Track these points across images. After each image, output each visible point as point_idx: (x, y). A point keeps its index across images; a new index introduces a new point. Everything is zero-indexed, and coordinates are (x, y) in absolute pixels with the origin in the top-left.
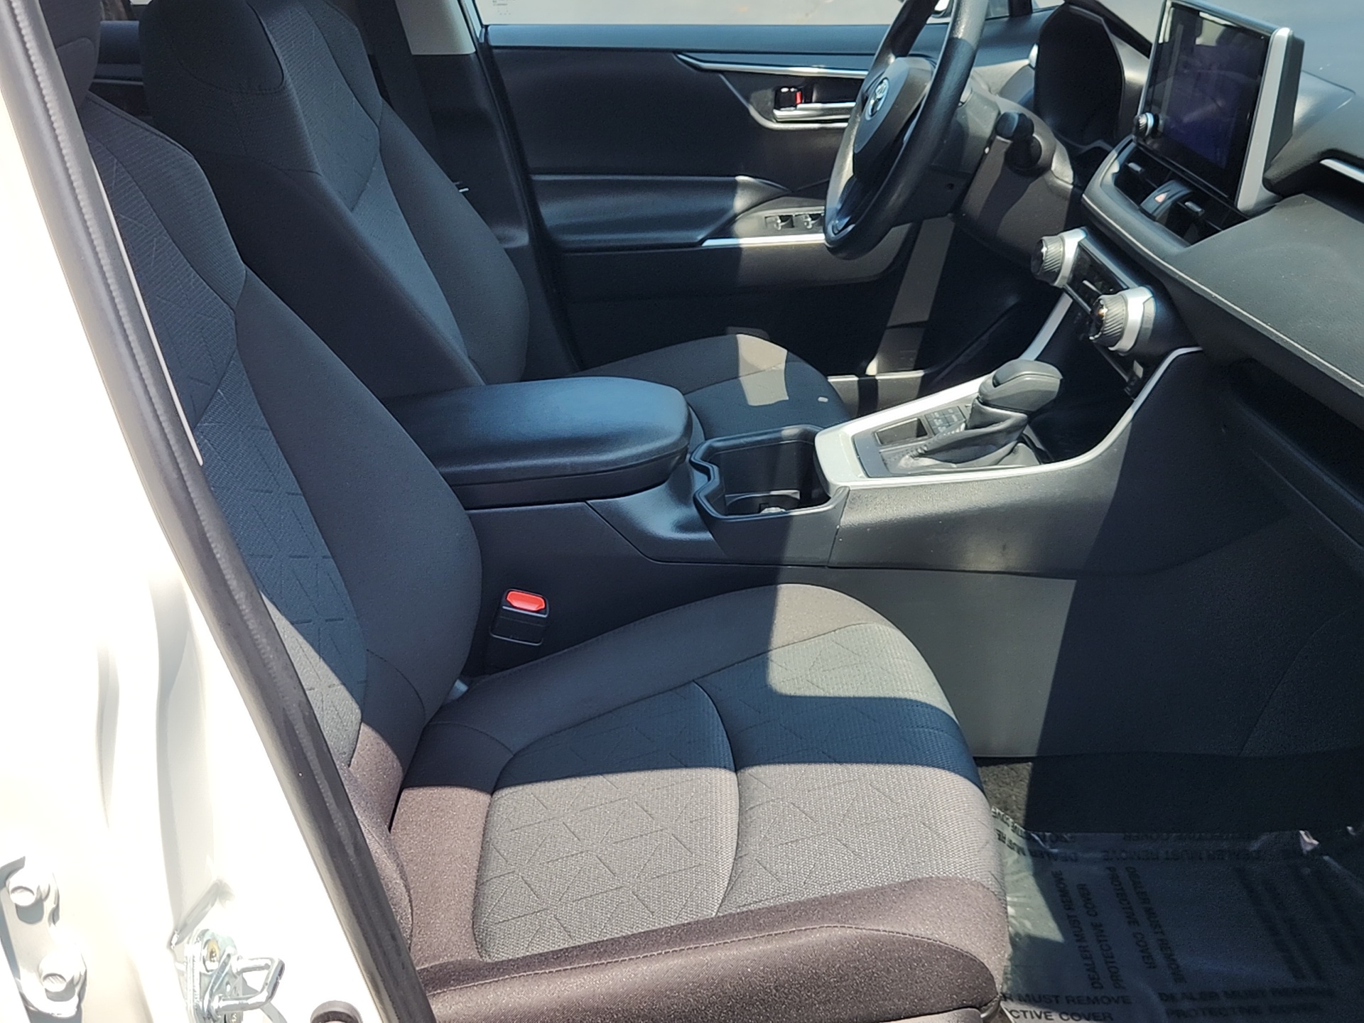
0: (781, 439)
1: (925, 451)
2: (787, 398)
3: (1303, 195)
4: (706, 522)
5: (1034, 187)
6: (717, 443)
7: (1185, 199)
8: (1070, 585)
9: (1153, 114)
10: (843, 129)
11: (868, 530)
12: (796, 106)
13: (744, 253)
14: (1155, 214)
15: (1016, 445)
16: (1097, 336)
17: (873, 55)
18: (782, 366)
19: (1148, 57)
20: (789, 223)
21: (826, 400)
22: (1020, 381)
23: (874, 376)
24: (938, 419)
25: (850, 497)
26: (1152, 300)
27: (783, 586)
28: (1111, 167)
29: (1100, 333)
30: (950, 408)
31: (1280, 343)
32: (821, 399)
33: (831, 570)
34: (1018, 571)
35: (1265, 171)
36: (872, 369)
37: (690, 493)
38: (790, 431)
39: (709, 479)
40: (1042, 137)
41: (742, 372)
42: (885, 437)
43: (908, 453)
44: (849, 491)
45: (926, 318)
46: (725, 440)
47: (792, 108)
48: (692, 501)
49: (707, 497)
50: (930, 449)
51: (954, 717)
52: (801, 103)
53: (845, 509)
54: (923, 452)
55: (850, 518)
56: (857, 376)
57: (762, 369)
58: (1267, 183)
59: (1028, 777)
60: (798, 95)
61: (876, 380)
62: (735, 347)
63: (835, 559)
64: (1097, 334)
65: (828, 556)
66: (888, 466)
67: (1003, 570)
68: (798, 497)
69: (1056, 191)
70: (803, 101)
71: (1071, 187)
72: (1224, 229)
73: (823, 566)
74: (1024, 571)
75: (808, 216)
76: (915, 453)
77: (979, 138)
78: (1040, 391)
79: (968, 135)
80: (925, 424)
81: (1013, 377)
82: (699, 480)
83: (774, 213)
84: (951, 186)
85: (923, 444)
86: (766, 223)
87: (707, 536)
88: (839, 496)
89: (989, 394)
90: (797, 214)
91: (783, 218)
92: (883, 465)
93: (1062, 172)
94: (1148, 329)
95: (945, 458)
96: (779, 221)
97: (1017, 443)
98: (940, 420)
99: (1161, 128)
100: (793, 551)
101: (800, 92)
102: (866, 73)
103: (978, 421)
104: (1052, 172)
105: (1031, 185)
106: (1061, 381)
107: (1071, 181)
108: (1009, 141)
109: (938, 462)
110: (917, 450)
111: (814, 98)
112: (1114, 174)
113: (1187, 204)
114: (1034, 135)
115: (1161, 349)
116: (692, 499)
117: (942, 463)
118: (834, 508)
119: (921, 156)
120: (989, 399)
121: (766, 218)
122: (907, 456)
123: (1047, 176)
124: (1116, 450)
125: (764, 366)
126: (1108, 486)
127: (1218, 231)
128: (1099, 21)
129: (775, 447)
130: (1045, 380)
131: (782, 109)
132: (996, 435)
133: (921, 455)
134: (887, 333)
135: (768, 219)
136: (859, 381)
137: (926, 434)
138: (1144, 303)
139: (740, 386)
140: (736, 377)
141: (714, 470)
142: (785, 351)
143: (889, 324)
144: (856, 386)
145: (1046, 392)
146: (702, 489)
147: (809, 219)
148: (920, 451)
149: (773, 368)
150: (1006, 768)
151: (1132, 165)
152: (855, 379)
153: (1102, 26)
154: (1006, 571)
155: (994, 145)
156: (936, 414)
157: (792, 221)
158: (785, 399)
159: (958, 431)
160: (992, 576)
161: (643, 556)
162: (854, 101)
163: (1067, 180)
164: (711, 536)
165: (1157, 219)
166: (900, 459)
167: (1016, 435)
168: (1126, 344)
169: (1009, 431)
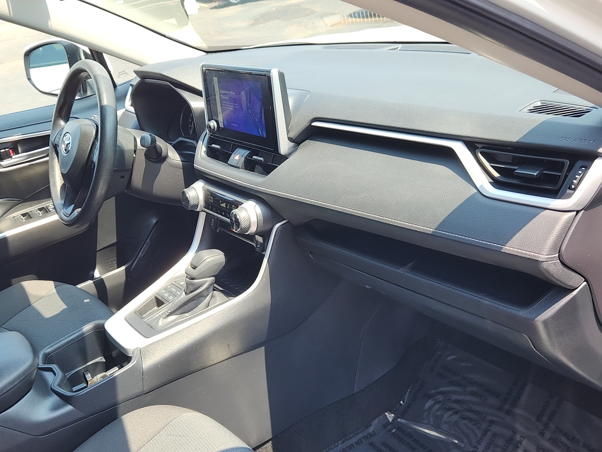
0: (83, 334)
1: (170, 313)
2: (66, 307)
3: (308, 141)
4: (66, 400)
5: (164, 166)
6: (48, 350)
7: (250, 155)
8: (262, 350)
9: (214, 120)
10: (47, 161)
11: (159, 366)
12: (11, 157)
13: (9, 240)
14: (238, 166)
15: (213, 293)
16: (239, 230)
17: (51, 121)
18: (54, 290)
19: (202, 96)
20: (28, 216)
21: (88, 300)
22: (206, 262)
23: (100, 277)
24: (165, 293)
25: (141, 352)
26: (257, 205)
27: (124, 416)
28: (201, 149)
29: (240, 228)
30: (168, 285)
31: (338, 210)
32: (85, 301)
33: (146, 395)
34: (237, 354)
35: (287, 134)
36: (97, 274)
37: (48, 388)
38: (87, 328)
39: (55, 374)
40: (160, 143)
41: (32, 300)
42: (141, 312)
43: (161, 317)
44: (140, 349)
45: (115, 240)
46: (51, 347)
47: (10, 159)
48: (51, 392)
49: (59, 385)
50: (172, 311)
51: (249, 447)
52: (14, 155)
53: (142, 360)
54: (169, 314)
55: (148, 363)
56: (91, 280)
57: (43, 296)
58: (290, 139)
59: (271, 449)
60: (11, 151)
61: (102, 279)
62: (23, 289)
63: (146, 389)
64: (239, 228)
65: (142, 389)
66: (153, 327)
67: (230, 357)
68: (104, 360)
69: (174, 166)
70: (14, 154)
71: (181, 162)
72: (279, 165)
73: (141, 395)
74: (240, 353)
75: (37, 210)
76: (165, 315)
77: (130, 151)
78: (217, 264)
79: (124, 150)
80: (160, 298)
81: (202, 261)
82: (49, 376)
83: (17, 214)
84: (123, 177)
85: (165, 309)
86: (15, 220)
87: (69, 408)
88: (136, 355)
89: (193, 274)
90: (30, 210)
91: (24, 215)
92: (150, 328)
93: (174, 157)
94: (261, 219)
95: (181, 312)
96: (22, 217)
97: (213, 292)
98: (167, 294)
99: (221, 125)
100: (122, 393)
101: (11, 150)
102: (50, 131)
103: (191, 288)
104: (169, 157)
105: (162, 166)
106: (224, 255)
107: (180, 160)
108: (145, 148)
109: (178, 316)
110: (165, 314)
111: (20, 151)
112: (204, 152)
113: (253, 157)
114: (157, 143)
115: (269, 227)
116: (51, 390)
117: (180, 315)
118: (137, 361)
119: (108, 166)
120: (193, 276)
121: (14, 217)
122: (161, 319)
123: (168, 160)
124: (265, 280)
125: (43, 293)
126: (266, 298)
127: (277, 167)
128: (168, 84)
129: (82, 339)
130: (217, 258)
131: (4, 161)
132: (202, 292)
133: (168, 316)
134: (98, 253)
135: (15, 217)
136: (94, 282)
137: (164, 303)
138: (254, 208)
139: (35, 310)
140: (30, 305)
141: (54, 367)
142: (52, 282)
143: (98, 250)
144: (93, 285)
145: (220, 263)
146: (54, 381)
147: (39, 211)
148: (167, 314)
149: (49, 293)
150: (260, 450)
151: (213, 145)
152: (92, 281)
153: (170, 86)
154: (233, 356)
155: (137, 152)
156: (162, 291)
157: (29, 215)
158: (65, 308)
159: (182, 297)
160: (226, 361)
161: (35, 437)
162: (49, 146)
163: (178, 159)
164: (72, 407)
165: (240, 168)
166: (158, 321)
167: (212, 288)
168: (253, 229)
169: (207, 289)
